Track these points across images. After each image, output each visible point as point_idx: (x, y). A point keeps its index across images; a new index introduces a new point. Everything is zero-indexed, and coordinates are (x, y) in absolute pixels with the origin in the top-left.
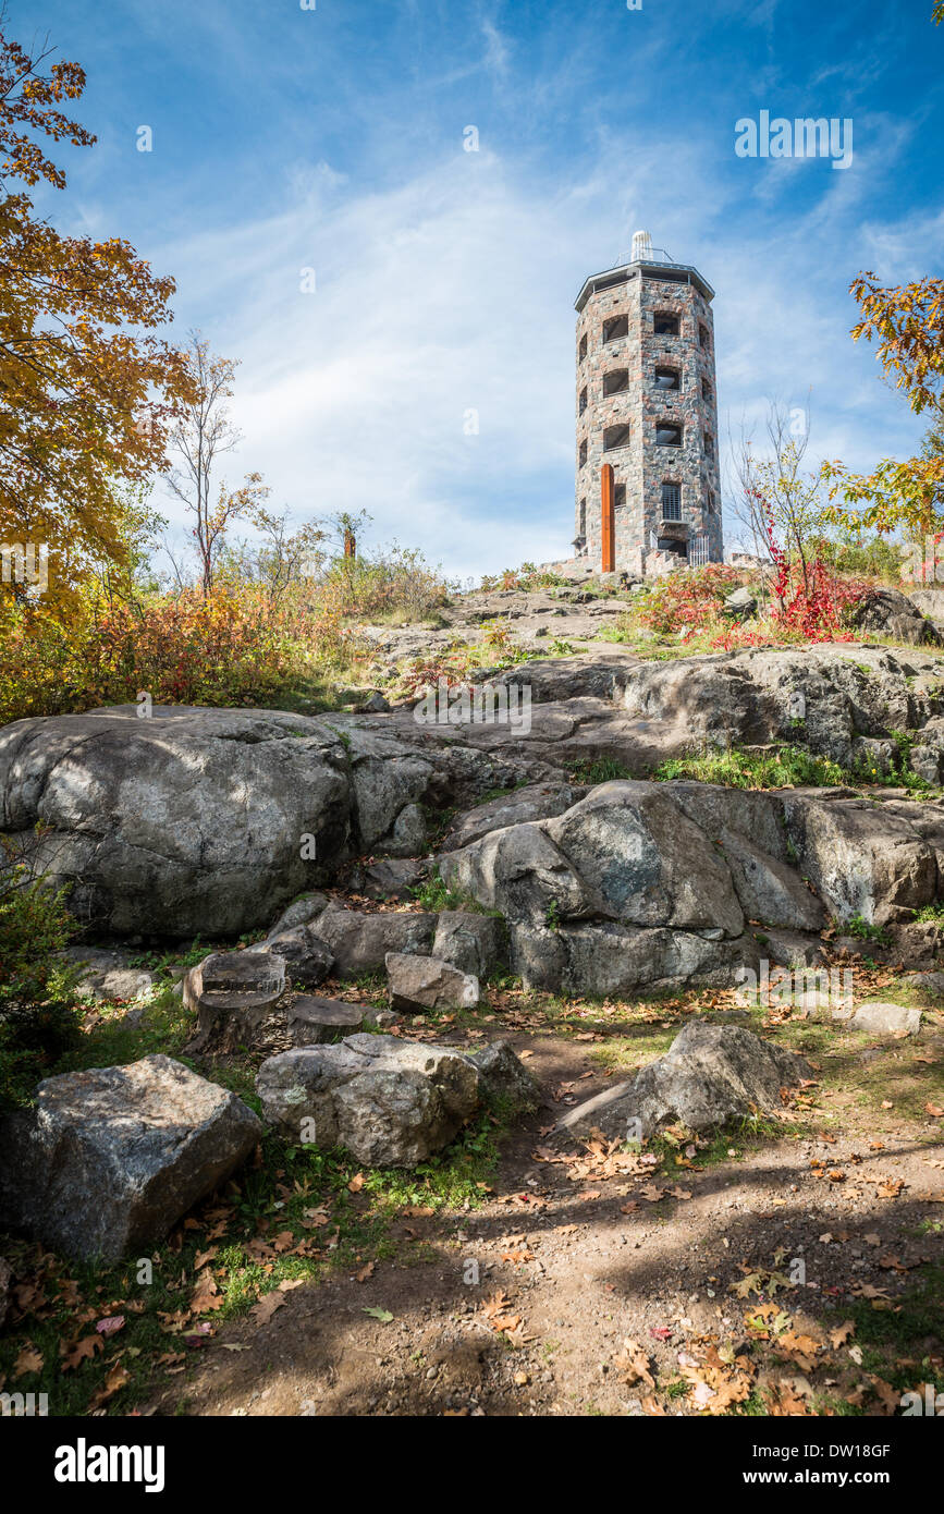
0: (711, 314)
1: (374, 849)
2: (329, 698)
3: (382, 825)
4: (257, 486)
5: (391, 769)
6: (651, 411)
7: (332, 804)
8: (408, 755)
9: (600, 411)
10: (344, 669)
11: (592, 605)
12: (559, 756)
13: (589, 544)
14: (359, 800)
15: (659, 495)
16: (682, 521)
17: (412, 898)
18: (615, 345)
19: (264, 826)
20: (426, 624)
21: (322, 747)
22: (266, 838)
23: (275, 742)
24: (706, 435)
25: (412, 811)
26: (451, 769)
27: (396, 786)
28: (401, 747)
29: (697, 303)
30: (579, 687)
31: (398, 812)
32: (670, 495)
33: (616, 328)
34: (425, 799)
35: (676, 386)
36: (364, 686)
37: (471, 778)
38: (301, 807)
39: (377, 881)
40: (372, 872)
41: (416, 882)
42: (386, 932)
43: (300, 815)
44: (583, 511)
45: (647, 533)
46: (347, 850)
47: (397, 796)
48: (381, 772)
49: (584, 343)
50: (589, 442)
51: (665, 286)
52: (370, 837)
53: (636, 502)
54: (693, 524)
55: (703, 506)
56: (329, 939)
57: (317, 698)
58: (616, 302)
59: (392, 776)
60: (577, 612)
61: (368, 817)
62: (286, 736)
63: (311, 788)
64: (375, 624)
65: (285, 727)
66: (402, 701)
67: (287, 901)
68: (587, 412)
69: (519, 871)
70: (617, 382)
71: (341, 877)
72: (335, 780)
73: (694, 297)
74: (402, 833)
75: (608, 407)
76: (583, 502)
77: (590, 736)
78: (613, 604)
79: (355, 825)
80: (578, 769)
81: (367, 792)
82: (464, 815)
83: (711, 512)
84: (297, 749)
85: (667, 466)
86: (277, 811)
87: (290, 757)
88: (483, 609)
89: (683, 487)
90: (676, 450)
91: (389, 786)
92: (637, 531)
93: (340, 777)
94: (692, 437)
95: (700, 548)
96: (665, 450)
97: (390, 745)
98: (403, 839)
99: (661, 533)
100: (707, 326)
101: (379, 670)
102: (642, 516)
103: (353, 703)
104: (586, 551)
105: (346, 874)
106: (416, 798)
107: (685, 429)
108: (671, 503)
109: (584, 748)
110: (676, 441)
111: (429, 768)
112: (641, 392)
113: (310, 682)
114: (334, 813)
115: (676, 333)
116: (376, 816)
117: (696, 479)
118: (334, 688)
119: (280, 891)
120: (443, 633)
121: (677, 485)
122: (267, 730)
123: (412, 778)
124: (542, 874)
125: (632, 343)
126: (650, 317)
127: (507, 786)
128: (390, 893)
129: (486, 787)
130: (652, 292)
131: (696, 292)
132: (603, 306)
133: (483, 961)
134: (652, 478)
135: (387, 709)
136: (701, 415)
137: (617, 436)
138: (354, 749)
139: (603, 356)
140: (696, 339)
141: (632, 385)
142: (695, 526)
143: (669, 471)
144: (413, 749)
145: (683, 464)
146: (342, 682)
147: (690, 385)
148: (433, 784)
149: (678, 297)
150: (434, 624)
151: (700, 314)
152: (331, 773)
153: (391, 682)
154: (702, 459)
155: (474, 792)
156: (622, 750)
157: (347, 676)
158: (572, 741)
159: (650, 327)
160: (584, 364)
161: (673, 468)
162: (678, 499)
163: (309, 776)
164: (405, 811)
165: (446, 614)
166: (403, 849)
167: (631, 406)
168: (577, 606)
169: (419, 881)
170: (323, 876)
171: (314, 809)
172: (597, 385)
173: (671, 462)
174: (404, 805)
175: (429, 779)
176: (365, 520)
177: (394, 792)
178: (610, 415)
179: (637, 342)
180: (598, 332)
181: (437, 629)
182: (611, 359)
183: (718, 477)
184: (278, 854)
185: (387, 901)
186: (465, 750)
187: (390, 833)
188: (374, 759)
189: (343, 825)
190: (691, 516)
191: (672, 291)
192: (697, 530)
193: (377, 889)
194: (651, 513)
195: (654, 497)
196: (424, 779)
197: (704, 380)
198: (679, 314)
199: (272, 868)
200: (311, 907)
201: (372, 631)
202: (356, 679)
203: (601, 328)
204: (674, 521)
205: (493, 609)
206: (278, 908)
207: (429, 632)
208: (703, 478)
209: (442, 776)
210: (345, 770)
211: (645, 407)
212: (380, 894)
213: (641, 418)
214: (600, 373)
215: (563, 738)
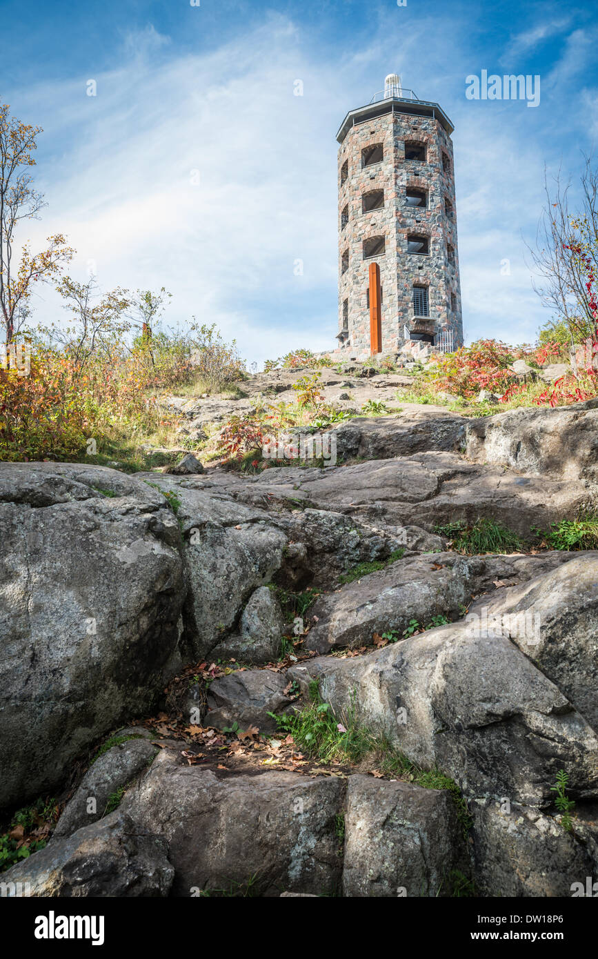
0: (451, 144)
1: (213, 653)
2: (138, 460)
3: (225, 618)
4: (61, 247)
5: (235, 540)
6: (403, 225)
7: (161, 594)
8: (254, 521)
9: (360, 225)
10: (151, 432)
11: (376, 379)
12: (427, 519)
13: (351, 337)
14: (194, 585)
15: (410, 296)
16: (430, 318)
17: (279, 731)
18: (372, 169)
19: (57, 634)
20: (226, 395)
21: (144, 511)
22: (61, 653)
23: (74, 505)
24: (449, 245)
25: (264, 596)
26: (308, 538)
27: (243, 562)
28: (244, 510)
29: (440, 134)
30: (420, 442)
31: (246, 598)
32: (420, 297)
33: (372, 155)
34: (279, 579)
35: (423, 204)
36: (171, 449)
37: (332, 550)
38: (115, 602)
39: (223, 703)
40: (216, 688)
41: (285, 705)
42: (263, 819)
43: (113, 614)
44: (346, 310)
45: (401, 328)
46: (178, 656)
47: (244, 577)
48: (222, 544)
49: (345, 168)
50: (351, 251)
51: (414, 119)
52: (209, 635)
53: (391, 301)
54: (439, 320)
55: (447, 305)
56: (163, 823)
57: (125, 460)
58: (372, 133)
59: (238, 549)
60: (363, 385)
61: (206, 608)
62: (91, 495)
63: (129, 573)
64: (176, 395)
65: (89, 483)
66: (215, 462)
67: (93, 749)
68: (348, 226)
69: (490, 714)
70: (373, 200)
71: (171, 699)
72: (164, 558)
73: (438, 129)
74: (253, 628)
75: (367, 222)
76: (346, 303)
77: (462, 494)
78: (394, 378)
79: (190, 620)
80: (455, 534)
81: (205, 573)
82: (330, 599)
83: (454, 310)
84: (107, 514)
85: (417, 271)
86: (76, 608)
87: (97, 527)
88: (275, 383)
89: (431, 289)
90: (424, 258)
91: (233, 563)
92: (392, 326)
93: (171, 554)
94: (438, 247)
95: (446, 340)
96: (415, 258)
97: (230, 509)
98: (254, 636)
99: (412, 327)
100: (449, 154)
101: (187, 433)
102: (397, 313)
103: (162, 465)
104: (349, 343)
105: (179, 692)
106: (268, 579)
107: (432, 240)
108: (421, 303)
109: (458, 508)
110: (424, 250)
111: (284, 538)
112: (394, 209)
113: (114, 443)
114: (161, 607)
115: (424, 159)
116: (216, 606)
117: (442, 282)
118: (142, 450)
119: (82, 734)
120: (243, 402)
121: (425, 287)
122: (62, 488)
123: (263, 551)
124: (536, 721)
125: (386, 167)
126: (402, 145)
127: (378, 559)
128: (246, 722)
129: (351, 560)
130: (403, 124)
131: (439, 125)
132: (361, 137)
133: (434, 875)
134: (404, 281)
135: (201, 470)
136: (445, 229)
137: (374, 246)
138: (185, 513)
139: (362, 179)
140: (440, 165)
141: (386, 203)
142: (441, 321)
143: (418, 275)
144: (258, 513)
145: (430, 270)
146: (151, 445)
147: (435, 203)
148: (289, 559)
149: (425, 129)
150: (233, 394)
151: (442, 144)
152: (157, 548)
153: (200, 445)
154: (446, 265)
155: (338, 567)
156: (505, 510)
157: (154, 439)
158: (443, 499)
159: (402, 154)
160: (345, 186)
161: (422, 273)
162: (426, 299)
163: (125, 554)
164: (255, 597)
165: (243, 387)
166: (255, 652)
167: (386, 221)
168: (362, 380)
169: (289, 703)
170: (146, 699)
171: (134, 604)
172: (356, 203)
173: (420, 268)
174: (253, 589)
175: (285, 552)
176: (165, 297)
177: (240, 571)
178: (368, 228)
179: (391, 167)
180: (358, 158)
181: (236, 399)
182: (369, 181)
183: (458, 281)
184: (78, 677)
185: (241, 735)
186: (322, 513)
187: (236, 628)
188: (212, 526)
189: (174, 623)
190: (437, 313)
191: (420, 124)
192: (442, 325)
193: (225, 715)
194: (404, 311)
195: (406, 297)
196: (278, 552)
197: (446, 200)
198: (426, 144)
199: (69, 700)
200: (130, 759)
201: (176, 401)
202: (164, 442)
203: (360, 155)
204: (423, 317)
205: (286, 382)
206: (78, 759)
207: (230, 402)
208: (447, 282)
209: (299, 547)
210: (177, 544)
211: (398, 221)
212: (229, 724)
213: (394, 231)
214: (360, 193)
215: (429, 497)
